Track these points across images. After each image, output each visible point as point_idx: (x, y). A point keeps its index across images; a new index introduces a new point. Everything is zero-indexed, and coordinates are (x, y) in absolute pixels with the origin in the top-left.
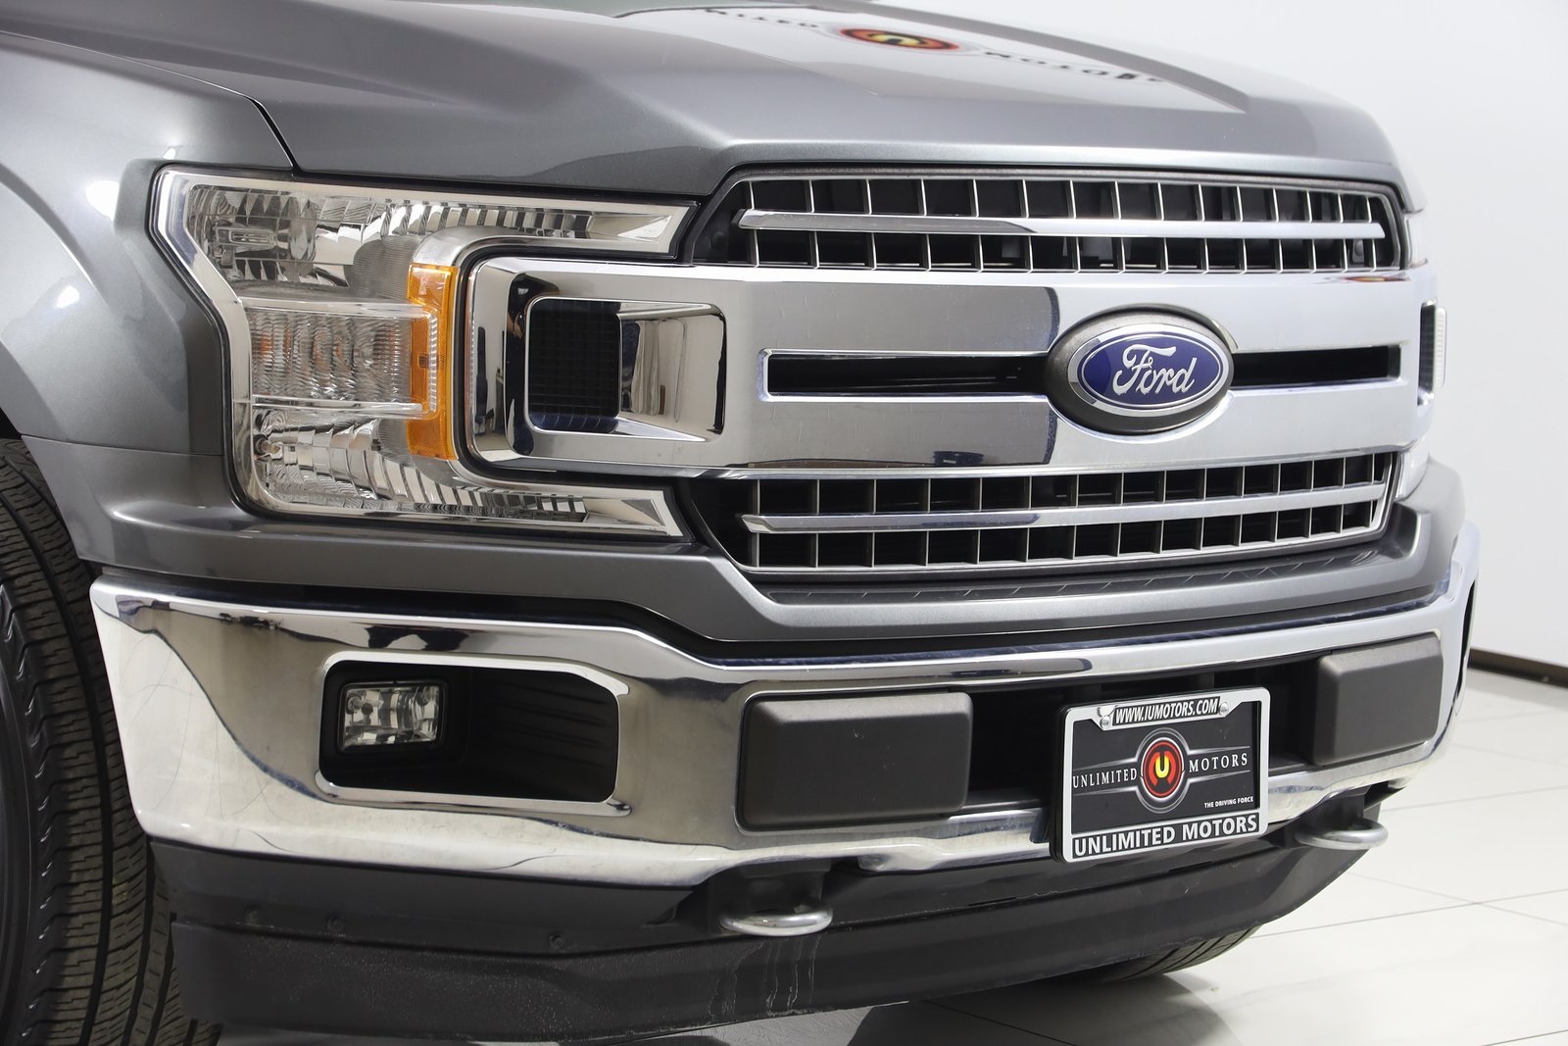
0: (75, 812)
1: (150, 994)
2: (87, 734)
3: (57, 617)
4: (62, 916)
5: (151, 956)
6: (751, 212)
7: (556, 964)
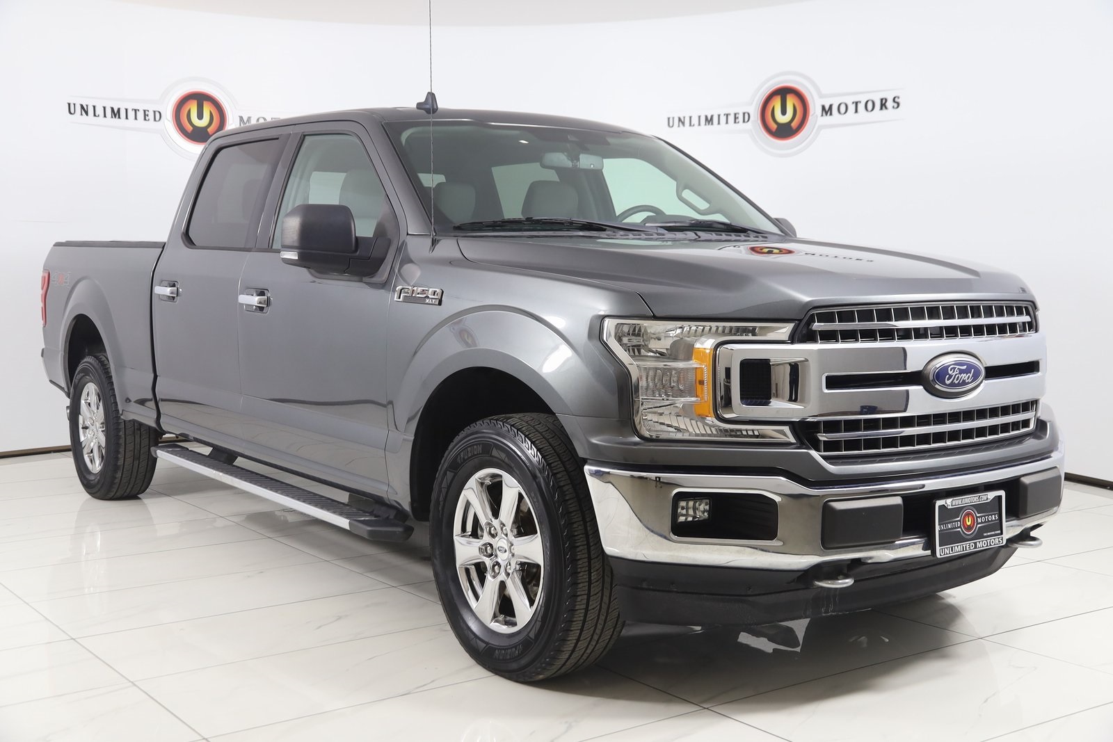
0: (578, 547)
1: (604, 611)
2: (581, 519)
3: (567, 477)
4: (575, 584)
5: (604, 597)
6: (816, 324)
7: (750, 598)
